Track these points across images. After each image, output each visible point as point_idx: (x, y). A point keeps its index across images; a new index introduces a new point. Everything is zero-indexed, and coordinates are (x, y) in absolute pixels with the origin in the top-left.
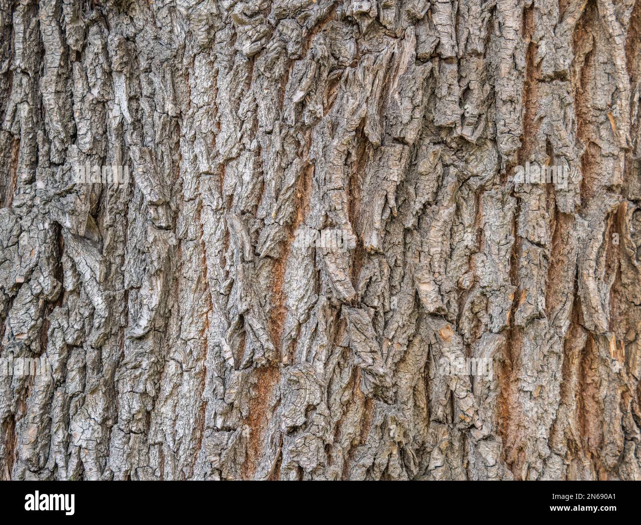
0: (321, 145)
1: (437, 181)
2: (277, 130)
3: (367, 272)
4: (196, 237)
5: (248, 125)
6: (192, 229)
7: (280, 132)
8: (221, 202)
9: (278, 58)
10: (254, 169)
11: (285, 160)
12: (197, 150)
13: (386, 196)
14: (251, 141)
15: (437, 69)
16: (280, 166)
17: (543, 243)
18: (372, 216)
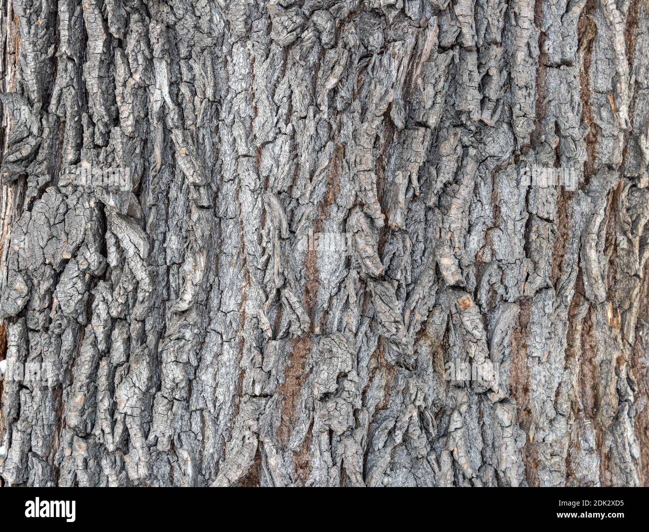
0: (351, 129)
1: (457, 162)
2: (311, 114)
3: (391, 247)
4: (236, 216)
5: (283, 111)
6: (231, 208)
7: (314, 117)
8: (258, 183)
9: (312, 48)
10: (290, 152)
11: (318, 143)
12: (236, 133)
13: (410, 176)
14: (287, 125)
15: (458, 56)
16: (314, 149)
17: (551, 218)
18: (396, 195)
